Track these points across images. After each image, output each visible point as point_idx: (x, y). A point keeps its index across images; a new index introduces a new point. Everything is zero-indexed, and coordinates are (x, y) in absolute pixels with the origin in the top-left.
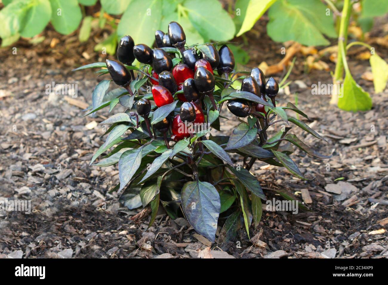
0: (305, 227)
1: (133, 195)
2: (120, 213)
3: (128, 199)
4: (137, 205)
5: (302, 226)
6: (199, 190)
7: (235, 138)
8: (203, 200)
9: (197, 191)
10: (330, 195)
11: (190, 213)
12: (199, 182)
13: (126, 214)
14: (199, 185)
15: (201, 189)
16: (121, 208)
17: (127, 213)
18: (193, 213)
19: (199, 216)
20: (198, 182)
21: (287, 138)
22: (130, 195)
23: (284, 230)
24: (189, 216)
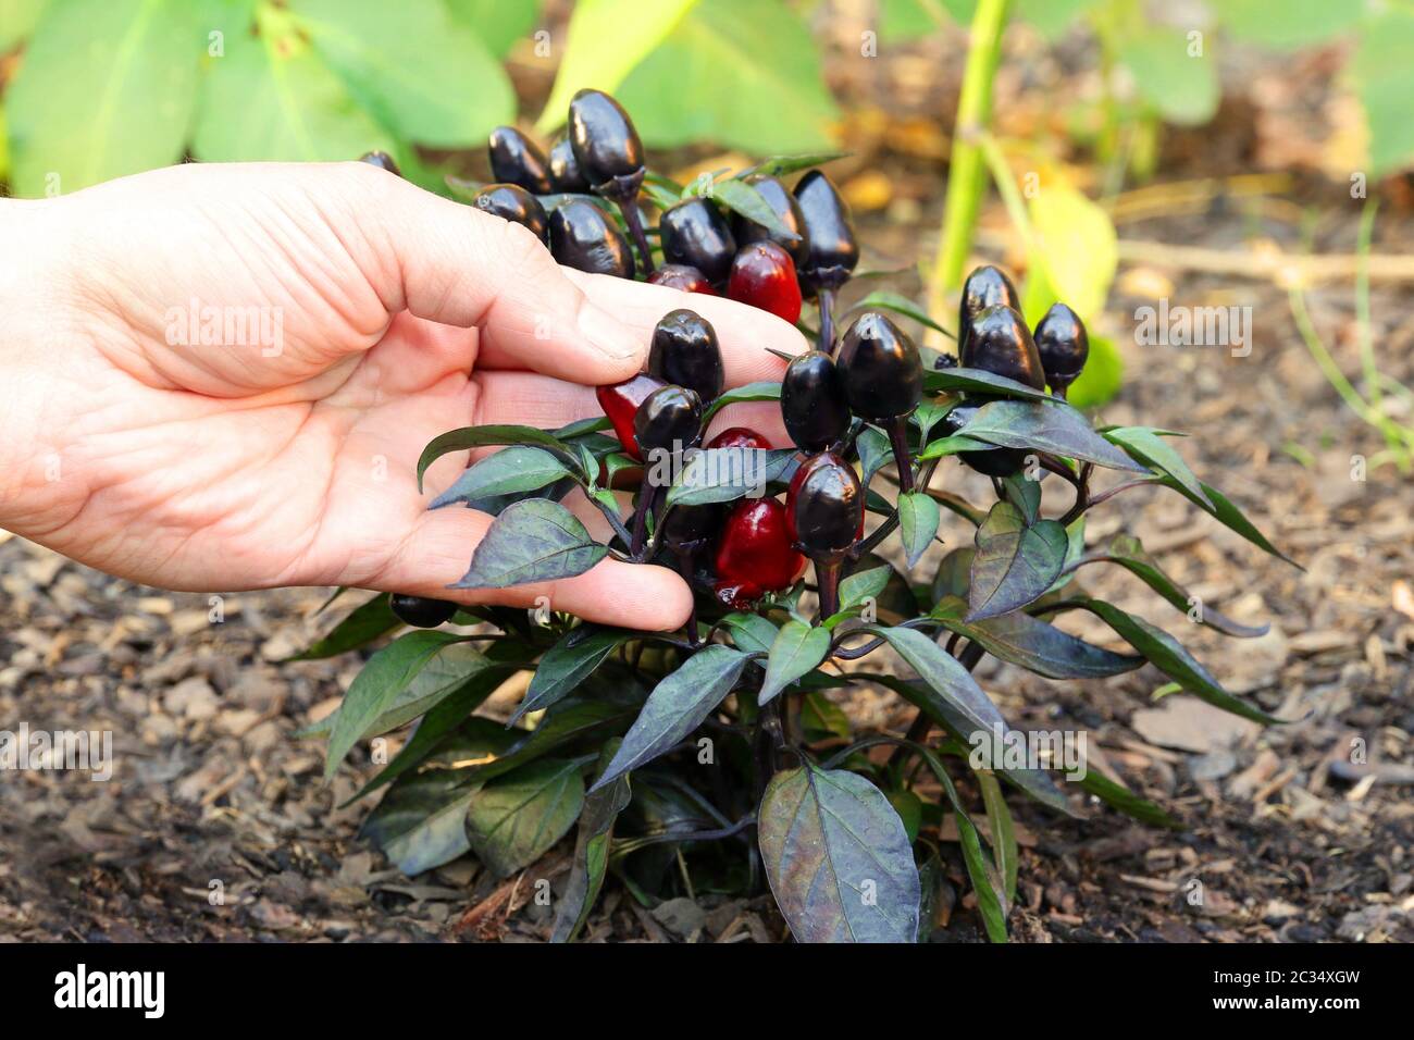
0: (1160, 900)
1: (417, 815)
2: (379, 896)
3: (394, 837)
4: (444, 853)
5: (1144, 895)
6: (819, 806)
7: (989, 568)
8: (839, 851)
9: (814, 812)
10: (1171, 757)
11: (797, 909)
12: (816, 770)
13: (409, 899)
14: (819, 782)
15: (828, 803)
16: (379, 876)
17: (413, 891)
18: (810, 910)
19: (832, 918)
20: (810, 771)
21: (1117, 551)
22: (405, 816)
23: (1088, 918)
24: (799, 925)
